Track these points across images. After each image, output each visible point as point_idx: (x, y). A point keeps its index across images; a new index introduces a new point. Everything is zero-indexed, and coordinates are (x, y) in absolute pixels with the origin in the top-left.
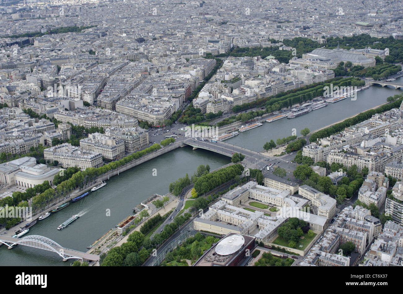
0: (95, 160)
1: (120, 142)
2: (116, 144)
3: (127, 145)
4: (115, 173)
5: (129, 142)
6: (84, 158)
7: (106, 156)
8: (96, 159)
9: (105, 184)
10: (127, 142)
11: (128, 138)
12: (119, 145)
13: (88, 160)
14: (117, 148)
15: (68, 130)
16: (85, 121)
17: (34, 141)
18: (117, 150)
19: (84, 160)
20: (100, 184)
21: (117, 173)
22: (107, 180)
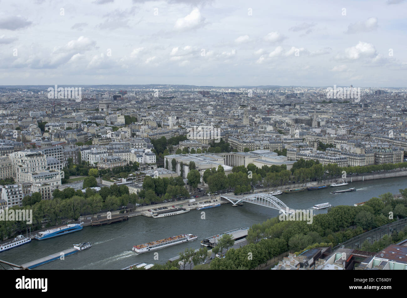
0: (339, 162)
1: (370, 153)
2: (366, 153)
3: (377, 160)
4: (360, 178)
5: (380, 156)
6: (328, 159)
7: (352, 165)
8: (341, 162)
9: (347, 184)
10: (377, 156)
11: (379, 151)
12: (368, 155)
13: (331, 161)
14: (365, 158)
15: (315, 141)
16: (335, 141)
17: (279, 144)
18: (365, 160)
19: (327, 160)
20: (341, 183)
21: (361, 179)
22: (349, 182)
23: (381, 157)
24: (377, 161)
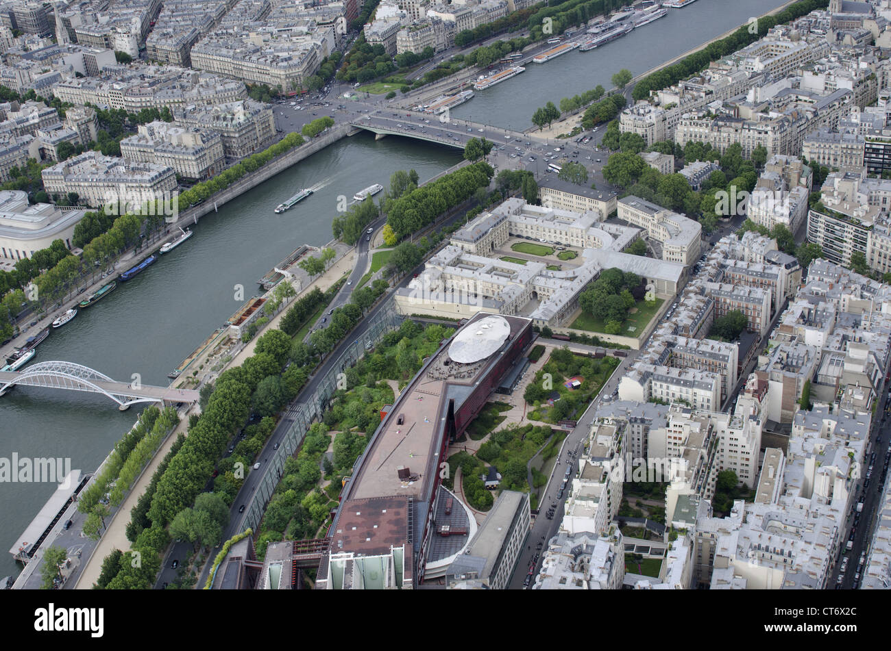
0: (159, 182)
1: (212, 137)
2: (204, 142)
3: (227, 142)
4: (208, 207)
5: (232, 135)
6: (136, 181)
7: (188, 171)
8: (162, 180)
9: (189, 234)
10: (226, 135)
11: (227, 125)
12: (210, 144)
13: (144, 185)
14: (206, 151)
15: (89, 121)
16: (126, 98)
17: (16, 153)
18: (207, 156)
19: (134, 185)
20: (178, 236)
21: (212, 207)
22: (192, 226)
23: (234, 137)
24: (227, 145)
